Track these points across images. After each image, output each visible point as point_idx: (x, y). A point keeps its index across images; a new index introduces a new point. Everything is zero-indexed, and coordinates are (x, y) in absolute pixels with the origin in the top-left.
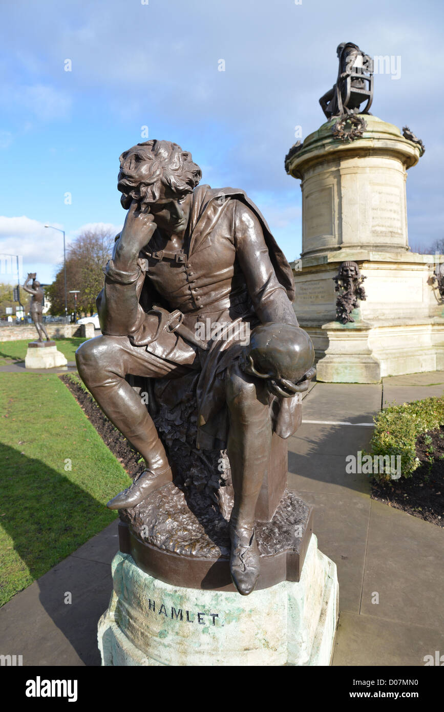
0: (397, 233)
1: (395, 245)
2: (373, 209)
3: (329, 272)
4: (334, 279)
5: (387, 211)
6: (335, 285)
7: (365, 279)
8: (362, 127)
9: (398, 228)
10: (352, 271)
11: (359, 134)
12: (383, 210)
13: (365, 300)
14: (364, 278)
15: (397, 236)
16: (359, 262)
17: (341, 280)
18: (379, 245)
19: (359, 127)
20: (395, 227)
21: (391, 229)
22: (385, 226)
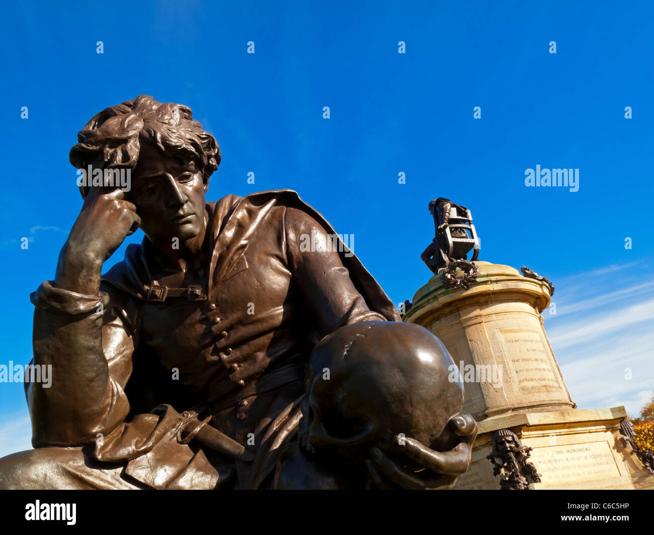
0: (553, 387)
1: (556, 402)
2: (514, 361)
3: (479, 449)
4: (488, 458)
5: (532, 360)
6: (493, 466)
7: (530, 452)
8: (474, 272)
9: (552, 380)
10: (509, 442)
11: (472, 279)
12: (524, 360)
13: (540, 480)
14: (528, 450)
15: (554, 390)
16: (517, 429)
17: (498, 457)
18: (534, 404)
19: (471, 271)
20: (548, 380)
21: (544, 383)
22: (535, 380)
